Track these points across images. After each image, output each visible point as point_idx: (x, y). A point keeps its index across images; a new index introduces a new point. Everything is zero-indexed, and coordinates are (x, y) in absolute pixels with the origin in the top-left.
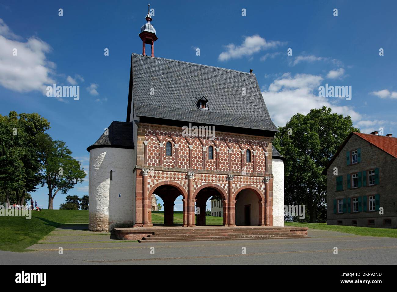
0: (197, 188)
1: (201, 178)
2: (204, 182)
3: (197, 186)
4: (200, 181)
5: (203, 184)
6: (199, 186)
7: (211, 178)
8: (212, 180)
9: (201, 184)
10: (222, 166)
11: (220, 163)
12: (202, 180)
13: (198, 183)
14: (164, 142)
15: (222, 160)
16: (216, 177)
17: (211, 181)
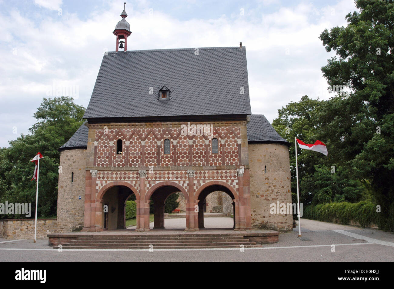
0: (150, 188)
1: (155, 176)
2: (159, 180)
3: (150, 185)
4: (154, 179)
5: (157, 182)
6: (153, 185)
7: (166, 176)
8: (169, 178)
9: (154, 183)
10: (181, 161)
11: (179, 157)
12: (156, 178)
13: (151, 182)
14: (115, 140)
15: (181, 153)
16: (173, 174)
17: (166, 179)
